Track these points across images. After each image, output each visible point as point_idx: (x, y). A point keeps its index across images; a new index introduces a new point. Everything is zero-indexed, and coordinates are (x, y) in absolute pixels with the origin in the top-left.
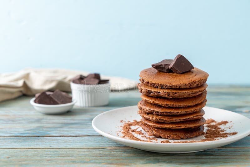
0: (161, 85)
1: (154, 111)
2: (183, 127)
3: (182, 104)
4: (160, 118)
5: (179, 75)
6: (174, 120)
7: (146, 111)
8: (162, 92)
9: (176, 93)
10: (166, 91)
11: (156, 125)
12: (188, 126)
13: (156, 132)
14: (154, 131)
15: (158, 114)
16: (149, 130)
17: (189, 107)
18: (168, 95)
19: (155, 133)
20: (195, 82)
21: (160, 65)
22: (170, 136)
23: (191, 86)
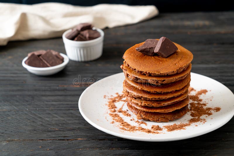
0: (149, 73)
1: (142, 97)
2: (171, 110)
3: (170, 90)
4: (148, 104)
5: (165, 59)
6: (162, 105)
7: (134, 96)
8: (150, 80)
9: (164, 80)
10: (154, 79)
11: (144, 109)
12: (175, 109)
13: (145, 116)
14: (143, 115)
15: (146, 99)
16: (137, 113)
17: (177, 91)
18: (156, 83)
19: (143, 117)
20: (182, 68)
21: (145, 49)
22: (159, 119)
23: (178, 72)
